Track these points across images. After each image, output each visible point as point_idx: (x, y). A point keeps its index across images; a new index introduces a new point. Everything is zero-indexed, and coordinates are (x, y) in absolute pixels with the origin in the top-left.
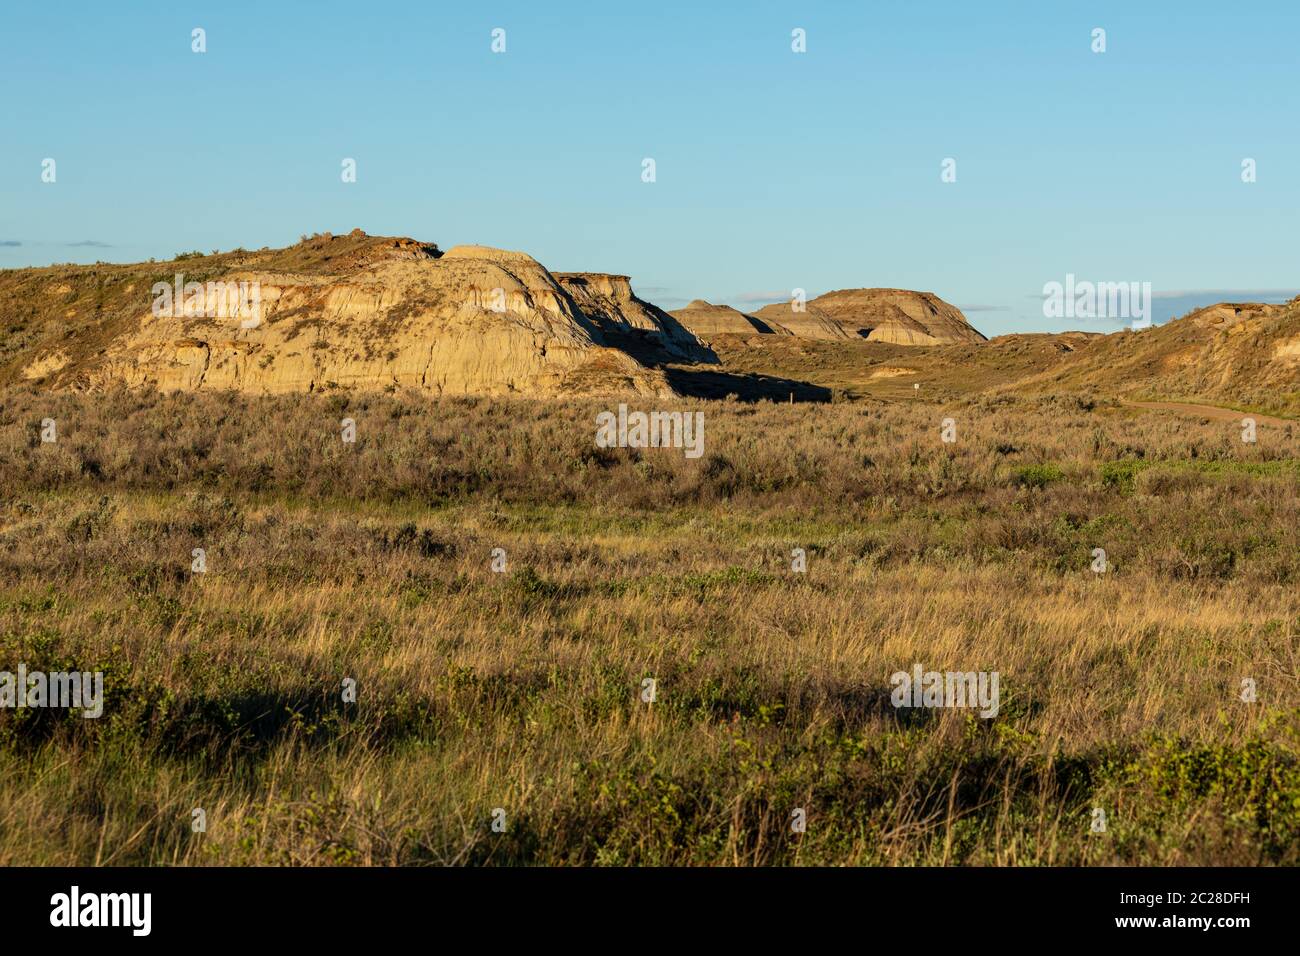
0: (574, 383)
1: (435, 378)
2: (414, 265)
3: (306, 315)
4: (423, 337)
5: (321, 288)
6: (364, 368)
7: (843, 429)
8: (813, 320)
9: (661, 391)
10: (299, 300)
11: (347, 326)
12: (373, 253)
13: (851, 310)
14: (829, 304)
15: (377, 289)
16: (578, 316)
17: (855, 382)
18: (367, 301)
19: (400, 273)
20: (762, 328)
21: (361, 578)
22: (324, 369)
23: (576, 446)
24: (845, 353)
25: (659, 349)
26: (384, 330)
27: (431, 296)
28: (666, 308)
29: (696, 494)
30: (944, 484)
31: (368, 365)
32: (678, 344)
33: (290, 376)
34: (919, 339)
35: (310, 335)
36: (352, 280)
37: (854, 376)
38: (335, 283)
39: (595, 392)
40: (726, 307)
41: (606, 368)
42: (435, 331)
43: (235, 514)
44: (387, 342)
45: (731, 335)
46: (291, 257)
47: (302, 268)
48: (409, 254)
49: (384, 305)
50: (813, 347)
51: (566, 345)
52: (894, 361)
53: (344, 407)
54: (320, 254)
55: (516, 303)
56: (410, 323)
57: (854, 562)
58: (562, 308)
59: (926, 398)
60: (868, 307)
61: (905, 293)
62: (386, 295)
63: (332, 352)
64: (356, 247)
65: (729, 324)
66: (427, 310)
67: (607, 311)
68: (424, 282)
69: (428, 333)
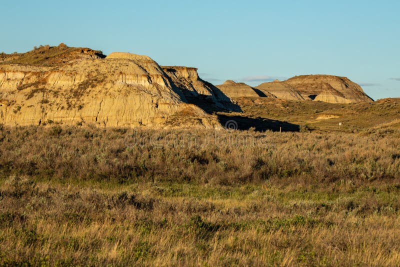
0: (172, 121)
1: (102, 119)
2: (92, 61)
3: (37, 87)
4: (97, 98)
5: (45, 73)
6: (67, 113)
7: (314, 145)
8: (286, 91)
9: (216, 125)
10: (34, 79)
11: (58, 92)
12: (70, 55)
13: (306, 86)
14: (294, 83)
15: (73, 74)
16: (174, 88)
17: (309, 122)
18: (68, 80)
19: (85, 66)
20: (261, 94)
21: (114, 220)
22: (46, 114)
23: (186, 153)
24: (303, 107)
25: (213, 105)
26: (77, 94)
27: (100, 77)
28: (214, 84)
29: (250, 178)
30: (374, 174)
31: (68, 112)
32: (221, 102)
33: (29, 117)
34: (340, 100)
35: (39, 96)
36: (61, 69)
37: (308, 118)
38: (52, 70)
39: (183, 126)
40: (243, 84)
41: (188, 114)
42: (102, 95)
43: (34, 187)
44: (78, 100)
45: (246, 98)
46: (28, 57)
47: (35, 63)
48: (89, 56)
49: (77, 82)
50: (287, 104)
51: (168, 102)
52: (328, 112)
53: (59, 133)
54: (44, 56)
55: (143, 81)
56: (90, 91)
57: (347, 213)
58: (166, 84)
59: (346, 130)
60: (314, 84)
61: (332, 77)
62: (78, 77)
63: (50, 105)
64: (62, 52)
65: (244, 92)
66: (98, 85)
67: (186, 85)
68: (97, 70)
69: (99, 96)
